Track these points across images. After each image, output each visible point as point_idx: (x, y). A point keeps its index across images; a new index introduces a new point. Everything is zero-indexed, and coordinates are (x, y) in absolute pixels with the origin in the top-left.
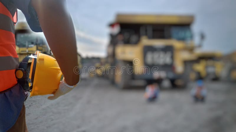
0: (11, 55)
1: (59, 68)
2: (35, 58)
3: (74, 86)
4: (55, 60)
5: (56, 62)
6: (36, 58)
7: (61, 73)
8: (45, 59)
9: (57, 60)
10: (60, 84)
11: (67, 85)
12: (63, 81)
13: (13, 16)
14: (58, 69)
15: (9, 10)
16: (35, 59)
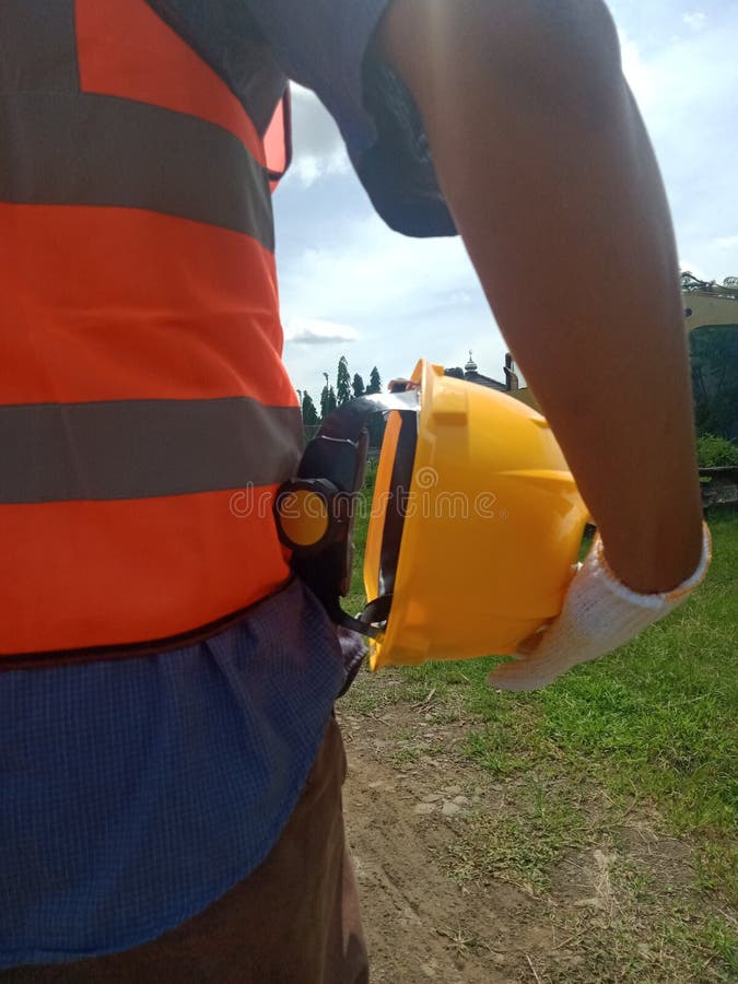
0: (250, 392)
1: (567, 475)
2: (405, 407)
3: (663, 596)
4: (539, 424)
5: (549, 442)
6: (417, 408)
7: (577, 512)
8: (472, 424)
10: (575, 586)
11: (622, 592)
12: (595, 562)
13: (261, 129)
14: (561, 484)
15: (234, 92)
16: (409, 418)
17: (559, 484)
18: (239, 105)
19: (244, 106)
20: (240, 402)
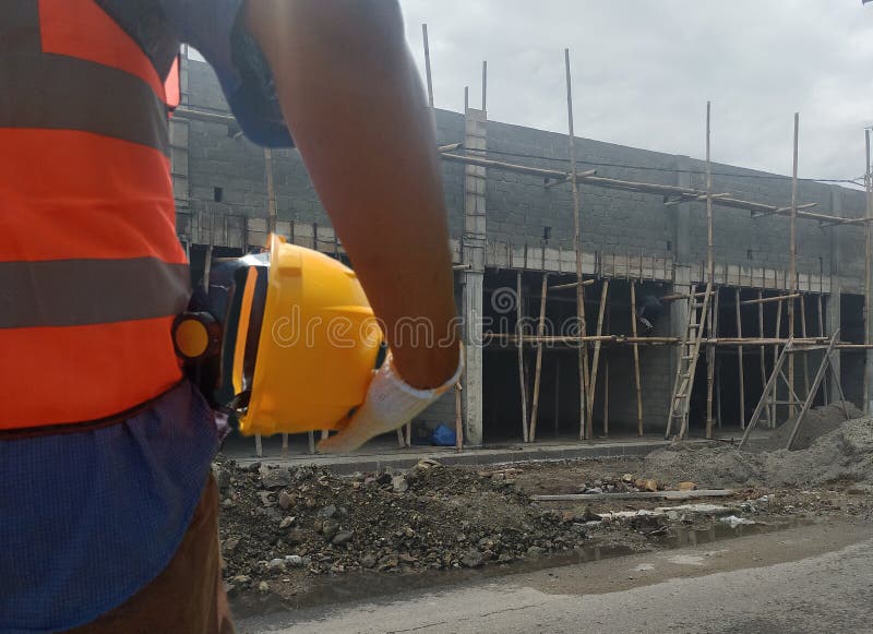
0: (156, 254)
1: (369, 310)
2: (260, 264)
3: (433, 391)
4: (349, 275)
5: (356, 287)
6: (268, 265)
8: (304, 274)
9: (360, 275)
10: (374, 385)
11: (405, 388)
12: (387, 368)
13: (163, 77)
14: (366, 315)
15: (145, 53)
16: (262, 271)
17: (362, 316)
18: (148, 61)
19: (152, 62)
20: (149, 261)
